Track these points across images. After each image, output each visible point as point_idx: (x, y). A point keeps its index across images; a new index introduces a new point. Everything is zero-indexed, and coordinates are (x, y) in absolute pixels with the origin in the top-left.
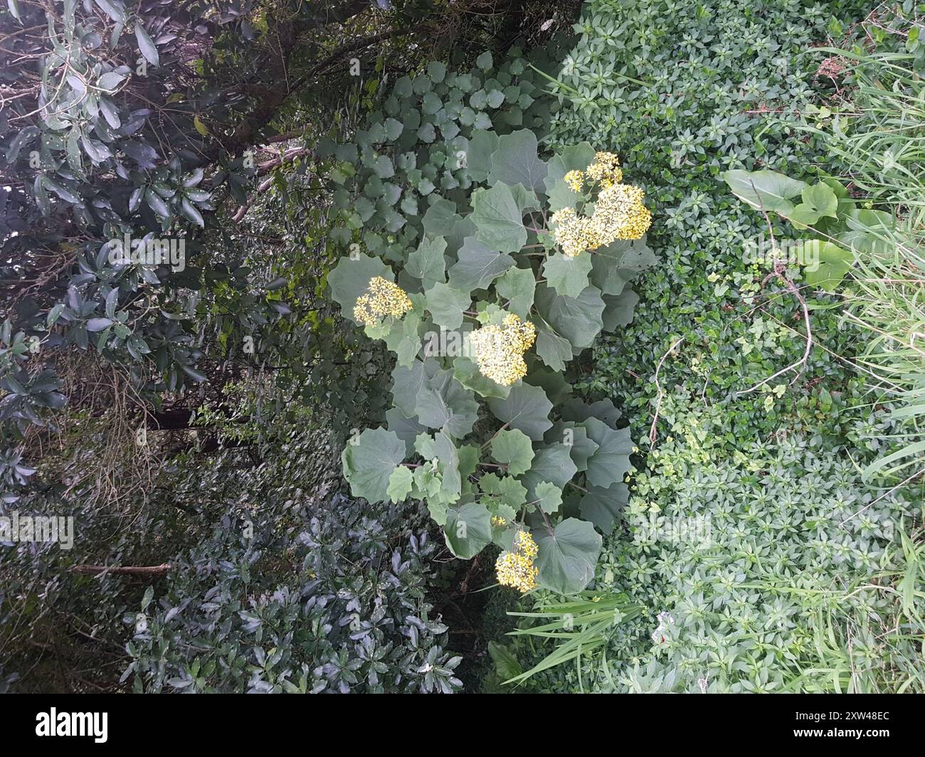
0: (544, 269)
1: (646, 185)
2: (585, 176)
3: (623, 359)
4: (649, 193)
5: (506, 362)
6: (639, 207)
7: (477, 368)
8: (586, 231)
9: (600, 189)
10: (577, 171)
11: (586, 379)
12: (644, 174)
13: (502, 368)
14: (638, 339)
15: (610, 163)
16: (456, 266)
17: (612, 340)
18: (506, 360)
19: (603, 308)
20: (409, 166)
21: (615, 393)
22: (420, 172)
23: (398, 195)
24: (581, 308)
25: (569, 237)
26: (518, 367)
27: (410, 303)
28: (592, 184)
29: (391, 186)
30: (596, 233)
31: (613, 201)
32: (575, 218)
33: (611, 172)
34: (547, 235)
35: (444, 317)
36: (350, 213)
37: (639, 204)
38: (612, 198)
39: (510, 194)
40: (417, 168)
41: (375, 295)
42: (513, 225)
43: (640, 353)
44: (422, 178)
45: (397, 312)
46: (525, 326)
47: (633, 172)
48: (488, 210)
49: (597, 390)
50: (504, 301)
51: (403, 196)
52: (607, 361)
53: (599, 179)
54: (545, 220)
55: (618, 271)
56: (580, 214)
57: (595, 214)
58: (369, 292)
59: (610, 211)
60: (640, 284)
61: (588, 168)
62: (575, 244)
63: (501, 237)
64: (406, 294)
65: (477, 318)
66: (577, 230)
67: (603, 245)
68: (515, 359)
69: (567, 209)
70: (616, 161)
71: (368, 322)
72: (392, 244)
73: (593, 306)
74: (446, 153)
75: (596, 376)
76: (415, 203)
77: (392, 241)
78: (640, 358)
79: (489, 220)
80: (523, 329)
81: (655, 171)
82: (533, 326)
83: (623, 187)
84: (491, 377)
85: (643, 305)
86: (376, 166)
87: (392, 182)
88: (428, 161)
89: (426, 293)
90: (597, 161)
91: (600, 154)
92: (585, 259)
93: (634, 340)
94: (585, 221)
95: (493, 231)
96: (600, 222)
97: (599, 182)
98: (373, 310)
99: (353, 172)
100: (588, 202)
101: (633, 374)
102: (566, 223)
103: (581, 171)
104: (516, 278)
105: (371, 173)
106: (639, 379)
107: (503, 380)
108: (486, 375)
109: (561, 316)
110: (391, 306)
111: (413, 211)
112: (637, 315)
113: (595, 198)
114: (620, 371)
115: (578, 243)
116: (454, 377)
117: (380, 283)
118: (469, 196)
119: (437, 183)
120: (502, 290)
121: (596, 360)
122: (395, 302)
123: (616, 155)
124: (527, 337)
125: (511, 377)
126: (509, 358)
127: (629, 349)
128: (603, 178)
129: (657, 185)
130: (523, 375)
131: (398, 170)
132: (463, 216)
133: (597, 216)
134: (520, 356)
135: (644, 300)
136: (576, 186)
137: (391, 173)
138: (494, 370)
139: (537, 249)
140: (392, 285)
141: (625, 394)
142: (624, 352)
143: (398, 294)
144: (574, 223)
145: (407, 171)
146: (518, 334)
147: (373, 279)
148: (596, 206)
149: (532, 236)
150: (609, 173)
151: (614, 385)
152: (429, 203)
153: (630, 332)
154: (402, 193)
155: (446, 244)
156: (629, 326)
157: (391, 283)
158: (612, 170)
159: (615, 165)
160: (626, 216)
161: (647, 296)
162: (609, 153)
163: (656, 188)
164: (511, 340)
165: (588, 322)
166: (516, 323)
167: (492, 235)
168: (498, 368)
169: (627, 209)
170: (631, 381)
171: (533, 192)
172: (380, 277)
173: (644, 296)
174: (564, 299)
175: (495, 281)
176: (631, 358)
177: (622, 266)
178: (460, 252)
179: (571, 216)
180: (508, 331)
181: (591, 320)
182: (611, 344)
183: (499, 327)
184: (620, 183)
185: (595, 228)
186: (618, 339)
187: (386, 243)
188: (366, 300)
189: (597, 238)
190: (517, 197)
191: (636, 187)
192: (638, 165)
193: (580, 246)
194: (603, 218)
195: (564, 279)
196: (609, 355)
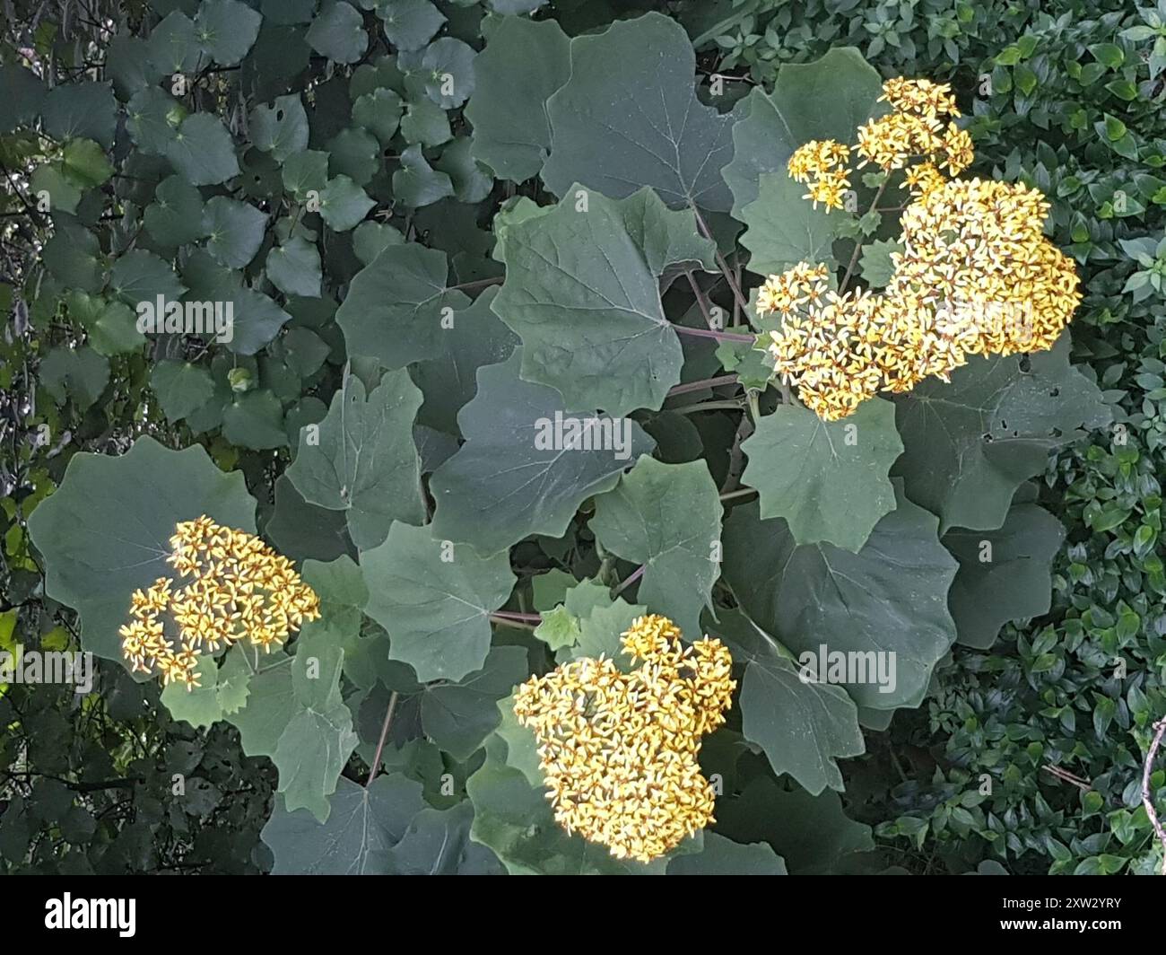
0: (745, 458)
1: (1050, 168)
2: (854, 159)
3: (1031, 729)
4: (1061, 192)
5: (643, 785)
6: (1036, 249)
7: (548, 809)
8: (872, 337)
9: (906, 198)
10: (829, 144)
11: (916, 802)
12: (1041, 134)
13: (631, 806)
14: (1073, 661)
15: (931, 113)
16: (455, 465)
17: (988, 668)
18: (641, 776)
19: (950, 576)
20: (284, 143)
21: (1015, 844)
22: (321, 159)
23: (256, 236)
24: (878, 579)
25: (817, 358)
26: (685, 798)
27: (311, 599)
28: (877, 181)
29: (231, 208)
30: (903, 342)
31: (950, 238)
32: (832, 296)
33: (937, 142)
34: (747, 348)
35: (427, 636)
36: (100, 303)
37: (1037, 239)
38: (946, 226)
39: (617, 224)
40: (314, 142)
41: (190, 579)
42: (634, 322)
43: (1085, 706)
44: (331, 176)
45: (268, 632)
46: (696, 654)
47: (1007, 129)
48: (548, 279)
49: (954, 835)
50: (624, 568)
51: (272, 239)
52: (977, 740)
53: (899, 165)
54: (739, 298)
55: (987, 451)
56: (850, 281)
57: (895, 282)
58: (170, 571)
59: (943, 268)
60: (1062, 485)
61: (863, 131)
62: (840, 379)
63: (600, 364)
64: (296, 568)
65: (539, 633)
66: (842, 336)
67: (932, 377)
68: (672, 769)
69: (802, 269)
70: (948, 105)
71: (173, 674)
72: (245, 394)
73: (916, 570)
74: (402, 91)
75: (950, 788)
76: (313, 257)
77: (242, 385)
78: (1085, 722)
79: (554, 311)
80: (692, 663)
81: (1077, 121)
82: (722, 653)
83: (979, 189)
84: (597, 837)
85: (1080, 550)
86: (176, 150)
87: (231, 195)
88: (347, 120)
89: (361, 556)
90: (886, 110)
91: (896, 85)
92: (877, 421)
93: (1061, 664)
94: (864, 303)
95: (567, 345)
96: (912, 304)
97: (899, 175)
98: (189, 632)
99: (103, 171)
100: (868, 240)
101: (1068, 776)
102: (803, 313)
103: (839, 141)
104: (657, 492)
105: (164, 170)
106: (1090, 794)
107: (637, 844)
108: (577, 833)
109: (814, 609)
110: (248, 613)
111: (307, 284)
112: (1062, 584)
113: (890, 229)
114: (1025, 769)
115: (850, 377)
116: (473, 838)
117: (205, 539)
118: (486, 223)
119: (380, 191)
120: (612, 536)
121: (943, 736)
122: (258, 600)
123: (946, 88)
124: (707, 692)
125: (663, 832)
126: (650, 769)
127: (1048, 694)
128: (910, 162)
129: (1086, 164)
130: (701, 821)
131: (252, 157)
132: (473, 294)
133: (902, 286)
134: (689, 759)
135: (1079, 532)
136: (829, 192)
137: (227, 166)
138: (604, 814)
139: (718, 394)
140: (247, 544)
141: (1049, 844)
142: (1031, 703)
143: (269, 571)
144: (829, 311)
145: (279, 159)
146: (676, 686)
147: (180, 527)
148: (895, 257)
149: (698, 352)
150: (928, 142)
151: (1009, 816)
152: (359, 253)
153: (1045, 643)
154: (270, 228)
155: (418, 397)
156: (1039, 623)
157: (243, 538)
158: (940, 134)
159: (945, 118)
160: (998, 283)
161: (1089, 518)
162: (924, 83)
163: (1086, 177)
164: (653, 707)
165: (906, 625)
166: (666, 647)
167: (567, 356)
168: (618, 807)
169: (998, 259)
170: (1064, 799)
171: (693, 214)
172: (204, 520)
173: (1081, 520)
174: (818, 555)
175: (590, 503)
176: (1058, 721)
177: (999, 435)
178: (468, 417)
179: (820, 289)
180: (643, 675)
181: (914, 616)
182: (988, 680)
183: (609, 664)
184: (966, 175)
185: (900, 324)
186: (1010, 665)
187: (224, 389)
188: (163, 598)
189: (910, 354)
190: (641, 233)
191: (1021, 187)
192: (1022, 108)
193: (856, 385)
194: (923, 291)
195: (815, 490)
196: (983, 719)
